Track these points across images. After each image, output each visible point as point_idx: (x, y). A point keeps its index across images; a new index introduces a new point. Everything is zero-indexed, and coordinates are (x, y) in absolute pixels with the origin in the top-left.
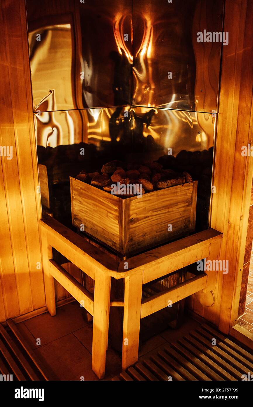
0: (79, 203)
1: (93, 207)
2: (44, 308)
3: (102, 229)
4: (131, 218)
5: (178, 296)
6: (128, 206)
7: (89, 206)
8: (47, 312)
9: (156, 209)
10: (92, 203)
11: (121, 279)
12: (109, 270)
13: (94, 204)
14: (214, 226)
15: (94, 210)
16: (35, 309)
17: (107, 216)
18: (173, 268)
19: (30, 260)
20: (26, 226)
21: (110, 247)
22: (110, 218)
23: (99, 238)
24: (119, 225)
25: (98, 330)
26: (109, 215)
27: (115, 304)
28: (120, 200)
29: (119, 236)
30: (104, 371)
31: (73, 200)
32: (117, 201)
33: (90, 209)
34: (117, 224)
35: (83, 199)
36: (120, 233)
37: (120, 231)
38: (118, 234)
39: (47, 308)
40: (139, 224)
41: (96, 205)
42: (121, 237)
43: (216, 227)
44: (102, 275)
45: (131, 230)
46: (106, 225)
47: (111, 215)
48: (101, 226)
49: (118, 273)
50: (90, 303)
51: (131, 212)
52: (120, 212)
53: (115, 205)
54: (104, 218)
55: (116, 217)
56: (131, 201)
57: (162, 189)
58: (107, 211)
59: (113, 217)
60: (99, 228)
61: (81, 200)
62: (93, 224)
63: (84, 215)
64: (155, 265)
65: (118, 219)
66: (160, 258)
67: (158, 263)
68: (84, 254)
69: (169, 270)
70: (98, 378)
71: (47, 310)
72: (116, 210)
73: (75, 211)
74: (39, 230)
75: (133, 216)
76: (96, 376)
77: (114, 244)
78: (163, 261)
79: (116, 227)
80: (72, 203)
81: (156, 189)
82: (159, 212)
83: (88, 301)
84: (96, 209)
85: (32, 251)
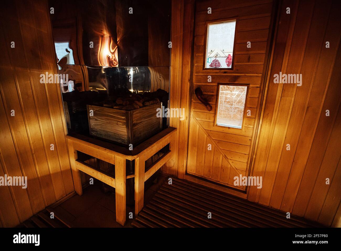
0: (95, 120)
1: (106, 121)
2: (74, 192)
3: (113, 134)
4: (133, 123)
5: (160, 165)
6: (132, 115)
7: (103, 121)
8: (76, 194)
9: (145, 117)
10: (105, 118)
11: (134, 160)
12: (126, 156)
13: (106, 119)
14: (172, 125)
15: (107, 123)
16: (67, 194)
17: (117, 124)
18: (159, 149)
19: (61, 163)
20: (56, 140)
21: (120, 143)
22: (120, 125)
23: (111, 139)
24: (127, 128)
25: (120, 196)
26: (119, 123)
27: (129, 177)
28: (126, 112)
29: (127, 135)
30: (126, 220)
31: (90, 120)
32: (125, 113)
33: (104, 123)
34: (125, 128)
35: (98, 117)
36: (127, 133)
37: (127, 132)
38: (126, 134)
39: (76, 191)
40: (138, 127)
41: (109, 119)
42: (128, 136)
43: (173, 125)
44: (121, 160)
45: (134, 130)
46: (116, 130)
47: (120, 123)
48: (113, 132)
49: (133, 156)
50: (112, 180)
51: (134, 119)
52: (127, 120)
53: (123, 116)
54: (115, 126)
55: (124, 124)
56: (133, 112)
57: (147, 106)
58: (117, 121)
59: (122, 124)
60: (111, 133)
61: (96, 118)
62: (107, 132)
63: (99, 127)
64: (151, 148)
65: (126, 124)
66: (153, 144)
67: (152, 147)
68: (105, 150)
69: (157, 150)
70: (122, 226)
71: (76, 193)
72: (124, 119)
73: (91, 126)
74: (66, 142)
75: (135, 122)
76: (120, 225)
77: (123, 141)
78: (154, 146)
79: (125, 130)
80: (89, 121)
81: (144, 106)
82: (147, 119)
83: (110, 179)
84: (108, 122)
85: (62, 157)
